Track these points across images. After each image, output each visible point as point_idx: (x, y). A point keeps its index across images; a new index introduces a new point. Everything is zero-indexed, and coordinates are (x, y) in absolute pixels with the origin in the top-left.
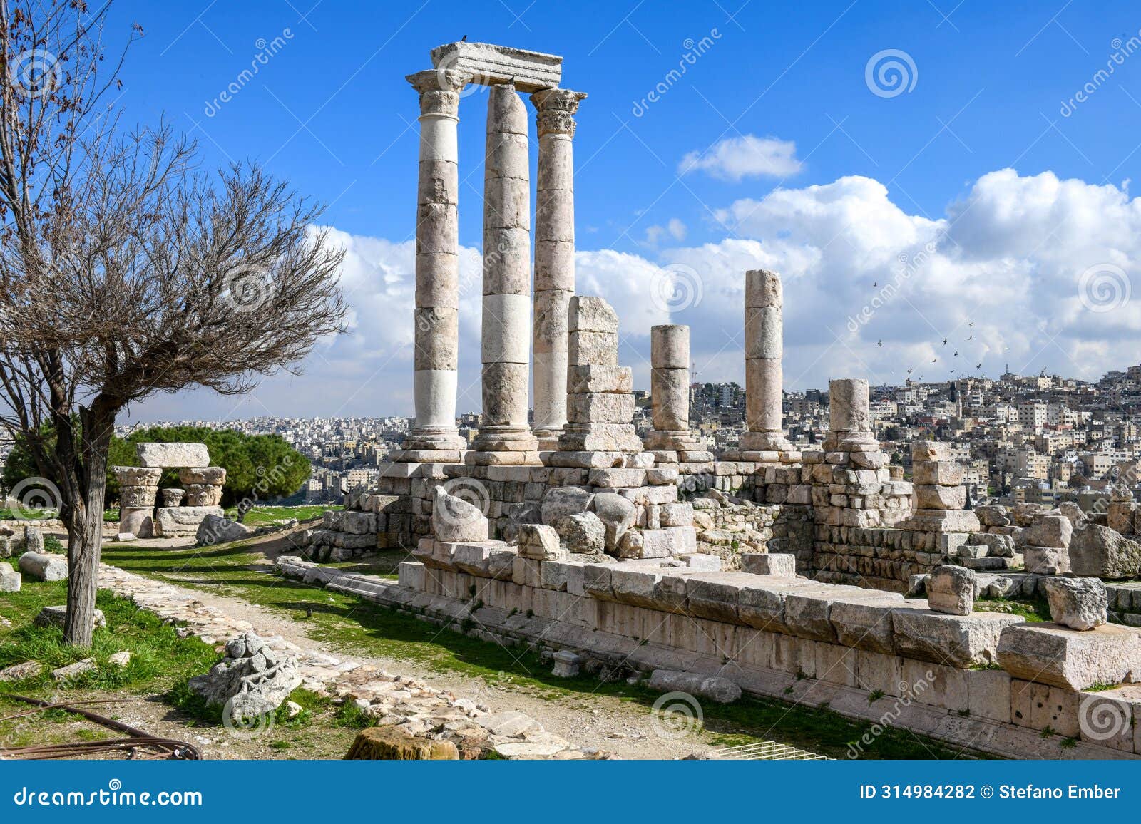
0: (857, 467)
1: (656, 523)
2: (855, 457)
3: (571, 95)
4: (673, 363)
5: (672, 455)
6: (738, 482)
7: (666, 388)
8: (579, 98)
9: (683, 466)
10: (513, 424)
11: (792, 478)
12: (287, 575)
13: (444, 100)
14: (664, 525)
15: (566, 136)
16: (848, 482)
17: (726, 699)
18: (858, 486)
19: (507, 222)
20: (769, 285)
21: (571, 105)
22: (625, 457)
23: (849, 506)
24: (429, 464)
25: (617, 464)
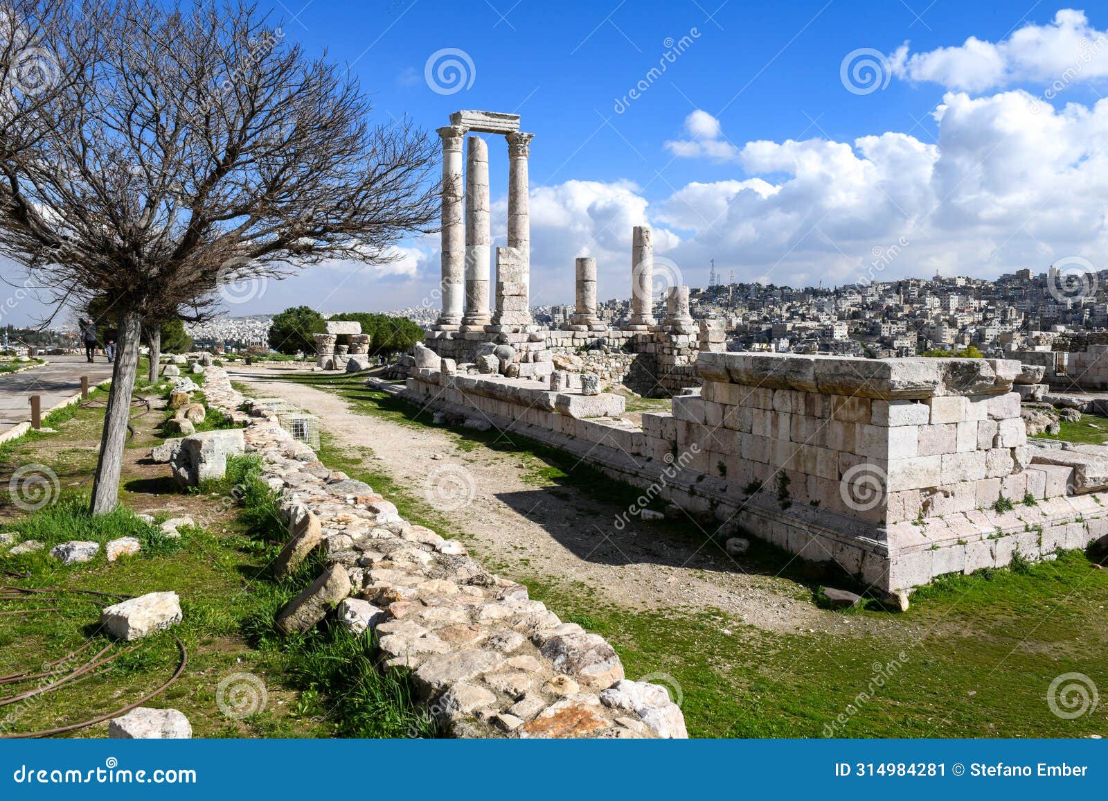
0: (678, 333)
1: (531, 360)
2: (677, 328)
3: (525, 135)
4: (586, 278)
5: (585, 327)
6: (623, 342)
7: (583, 291)
8: (530, 136)
9: (591, 333)
10: (480, 312)
11: (649, 339)
12: (370, 386)
13: (454, 142)
14: (535, 361)
15: (524, 158)
16: (671, 341)
17: (483, 429)
18: (675, 343)
19: (476, 208)
20: (644, 235)
21: (526, 141)
22: (521, 328)
23: (672, 354)
24: (445, 332)
25: (516, 331)
